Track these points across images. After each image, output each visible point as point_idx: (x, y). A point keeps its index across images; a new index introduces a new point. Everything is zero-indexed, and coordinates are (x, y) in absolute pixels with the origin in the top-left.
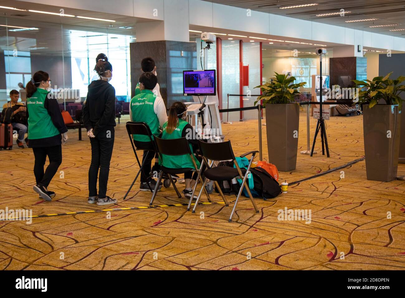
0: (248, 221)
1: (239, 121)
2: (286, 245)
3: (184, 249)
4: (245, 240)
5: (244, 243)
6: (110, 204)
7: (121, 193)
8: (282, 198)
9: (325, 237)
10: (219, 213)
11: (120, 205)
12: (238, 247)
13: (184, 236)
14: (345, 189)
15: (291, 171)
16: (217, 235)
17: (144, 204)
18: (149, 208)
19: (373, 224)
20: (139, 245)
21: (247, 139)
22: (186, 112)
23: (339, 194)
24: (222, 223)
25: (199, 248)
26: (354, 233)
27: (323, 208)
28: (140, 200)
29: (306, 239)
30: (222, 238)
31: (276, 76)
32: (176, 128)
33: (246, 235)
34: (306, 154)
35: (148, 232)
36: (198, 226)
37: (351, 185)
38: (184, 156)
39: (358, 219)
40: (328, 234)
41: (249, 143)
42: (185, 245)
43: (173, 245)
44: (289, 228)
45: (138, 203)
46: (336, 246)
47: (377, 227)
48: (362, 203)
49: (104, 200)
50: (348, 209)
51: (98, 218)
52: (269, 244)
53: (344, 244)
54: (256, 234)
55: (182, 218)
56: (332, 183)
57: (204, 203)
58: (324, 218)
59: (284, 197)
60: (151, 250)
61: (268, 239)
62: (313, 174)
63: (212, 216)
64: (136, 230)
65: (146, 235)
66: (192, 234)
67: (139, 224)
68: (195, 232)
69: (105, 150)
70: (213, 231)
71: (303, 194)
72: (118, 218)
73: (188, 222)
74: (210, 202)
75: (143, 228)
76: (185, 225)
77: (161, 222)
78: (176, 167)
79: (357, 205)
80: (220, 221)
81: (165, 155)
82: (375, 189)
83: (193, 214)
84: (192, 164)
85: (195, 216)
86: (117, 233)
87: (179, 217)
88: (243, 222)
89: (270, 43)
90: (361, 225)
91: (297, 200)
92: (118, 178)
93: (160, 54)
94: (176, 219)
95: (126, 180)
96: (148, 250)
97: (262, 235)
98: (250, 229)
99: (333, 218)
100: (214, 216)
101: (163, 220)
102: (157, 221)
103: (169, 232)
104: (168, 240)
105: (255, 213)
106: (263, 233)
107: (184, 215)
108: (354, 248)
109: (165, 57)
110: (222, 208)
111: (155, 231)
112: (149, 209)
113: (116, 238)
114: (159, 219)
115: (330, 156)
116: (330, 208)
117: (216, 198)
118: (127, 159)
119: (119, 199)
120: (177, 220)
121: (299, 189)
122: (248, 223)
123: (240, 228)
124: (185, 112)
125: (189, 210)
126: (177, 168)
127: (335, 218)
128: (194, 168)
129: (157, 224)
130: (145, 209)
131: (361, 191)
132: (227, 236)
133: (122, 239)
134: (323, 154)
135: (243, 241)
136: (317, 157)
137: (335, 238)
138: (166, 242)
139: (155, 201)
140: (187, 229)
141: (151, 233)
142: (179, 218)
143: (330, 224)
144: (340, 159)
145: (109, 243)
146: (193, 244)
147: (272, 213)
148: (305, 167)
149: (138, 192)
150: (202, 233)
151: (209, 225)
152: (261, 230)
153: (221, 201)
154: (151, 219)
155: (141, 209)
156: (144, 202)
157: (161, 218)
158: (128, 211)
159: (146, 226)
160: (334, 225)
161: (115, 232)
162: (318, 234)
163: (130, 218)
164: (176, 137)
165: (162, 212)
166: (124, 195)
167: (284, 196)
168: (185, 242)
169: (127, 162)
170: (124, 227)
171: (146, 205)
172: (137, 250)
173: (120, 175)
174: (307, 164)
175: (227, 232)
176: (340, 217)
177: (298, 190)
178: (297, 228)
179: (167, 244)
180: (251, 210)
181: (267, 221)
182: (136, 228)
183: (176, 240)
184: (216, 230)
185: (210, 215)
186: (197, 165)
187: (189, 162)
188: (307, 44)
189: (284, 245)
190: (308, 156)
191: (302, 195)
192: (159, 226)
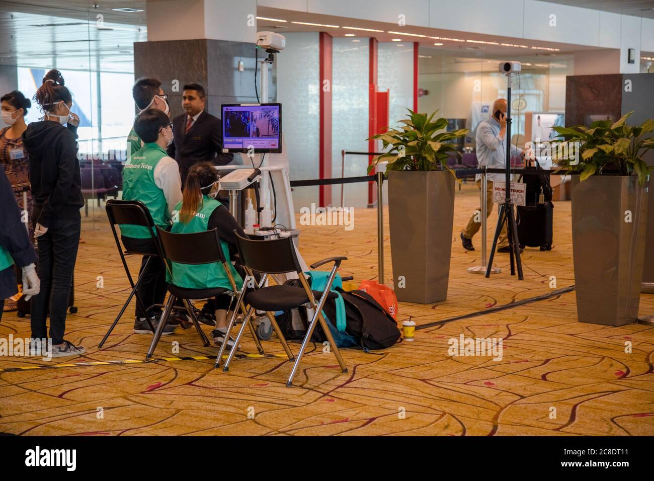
0: (323, 385)
1: (366, 206)
2: (377, 424)
3: (193, 427)
4: (307, 414)
5: (303, 420)
6: (71, 356)
7: (94, 337)
8: (401, 349)
9: (452, 413)
10: (274, 371)
11: (90, 357)
12: (291, 425)
13: (199, 408)
14: (526, 337)
15: (435, 304)
16: (259, 407)
17: (136, 357)
18: (143, 363)
19: (553, 395)
20: (112, 421)
21: (370, 242)
22: (217, 183)
23: (512, 345)
24: (273, 389)
25: (221, 426)
26: (509, 408)
27: (470, 366)
28: (130, 350)
29: (416, 416)
30: (266, 411)
31: (410, 116)
32: (196, 212)
33: (312, 407)
34: (477, 273)
35: (133, 401)
36: (228, 392)
37: (543, 330)
38: (213, 265)
39: (527, 387)
40: (461, 408)
41: (371, 251)
42: (196, 421)
43: (175, 421)
44: (393, 397)
45: (125, 353)
46: (466, 427)
47: (556, 400)
48: (547, 361)
49: (60, 348)
50: (516, 369)
51: (45, 378)
52: (346, 421)
53: (481, 425)
54: (329, 406)
55: (203, 379)
56: (507, 326)
57: (249, 355)
58: (465, 384)
59: (404, 348)
60: (133, 429)
61: (349, 414)
62: (477, 309)
63: (259, 377)
64: (112, 398)
65: (129, 405)
66: (214, 404)
67: (119, 389)
68: (220, 402)
69: (60, 253)
70: (252, 401)
71: (443, 344)
72: (82, 379)
73: (212, 385)
74: (262, 353)
75: (125, 394)
76: (203, 390)
77: (162, 384)
78: (198, 286)
79: (535, 364)
80: (270, 384)
81: (176, 263)
82: (587, 338)
83: (224, 372)
84: (226, 281)
85: (227, 377)
86: (76, 402)
87: (198, 377)
88: (312, 387)
89: (436, 44)
90: (529, 396)
91: (427, 352)
92: (95, 312)
93: (196, 66)
94: (190, 381)
95: (110, 315)
96: (127, 429)
97: (339, 408)
98: (322, 398)
99: (481, 384)
100: (263, 377)
101: (167, 382)
102: (154, 383)
103: (172, 402)
104: (167, 414)
105: (340, 374)
106: (342, 404)
107: (207, 375)
108: (498, 430)
109: (204, 72)
110: (281, 364)
111: (146, 400)
112: (143, 365)
113: (72, 410)
114: (159, 381)
115: (524, 277)
116: (483, 368)
117: (276, 347)
118: (119, 277)
119: (89, 348)
120: (192, 382)
121: (437, 335)
122: (321, 388)
123: (304, 397)
124: (215, 183)
125: (218, 366)
126: (199, 288)
127: (486, 383)
128: (230, 288)
129: (152, 389)
130: (136, 364)
131: (557, 341)
132: (276, 408)
133: (84, 411)
134: (513, 273)
135: (302, 417)
136: (497, 278)
137: (469, 414)
138: (163, 417)
139: (157, 352)
140: (208, 396)
141: (138, 403)
142: (197, 380)
143: (471, 393)
144: (542, 284)
145: (59, 417)
146: (211, 419)
147: (372, 373)
148: (466, 297)
149: (130, 336)
150: (231, 404)
151: (249, 391)
152: (340, 401)
153: (281, 352)
154: (144, 380)
155: (128, 363)
156: (136, 353)
157: (163, 378)
158: (104, 368)
159: (131, 392)
160: (477, 395)
161: (73, 401)
162: (441, 408)
163: (105, 378)
164: (197, 230)
165: (166, 370)
166: (100, 341)
167: (405, 346)
168: (196, 417)
169: (118, 283)
170: (91, 393)
171: (140, 357)
172: (107, 429)
173: (100, 306)
174: (472, 292)
175: (277, 402)
176: (495, 383)
177: (436, 337)
178: (408, 398)
179: (165, 420)
180: (334, 368)
181: (358, 386)
182: (112, 395)
183: (182, 415)
184: (260, 399)
185: (256, 374)
186: (236, 283)
187: (221, 276)
188: (515, 46)
189: (375, 424)
190: (482, 276)
191: (440, 346)
192: (156, 392)
